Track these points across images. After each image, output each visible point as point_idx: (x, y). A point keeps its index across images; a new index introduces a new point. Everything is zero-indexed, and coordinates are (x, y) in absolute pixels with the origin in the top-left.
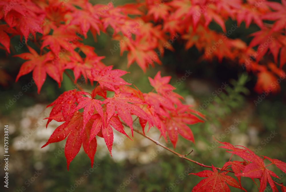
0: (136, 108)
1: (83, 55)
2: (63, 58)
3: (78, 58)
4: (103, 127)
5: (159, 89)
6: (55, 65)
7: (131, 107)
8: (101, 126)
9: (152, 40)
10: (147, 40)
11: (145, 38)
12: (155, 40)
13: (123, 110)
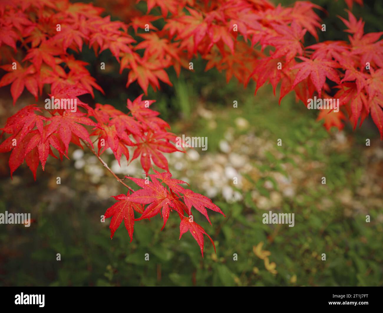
0: (80, 128)
1: (67, 70)
2: (45, 71)
3: (61, 72)
4: (40, 142)
5: (135, 112)
6: (35, 78)
7: (75, 127)
8: (39, 141)
9: (165, 58)
10: (158, 58)
11: (155, 56)
12: (169, 58)
13: (65, 129)
